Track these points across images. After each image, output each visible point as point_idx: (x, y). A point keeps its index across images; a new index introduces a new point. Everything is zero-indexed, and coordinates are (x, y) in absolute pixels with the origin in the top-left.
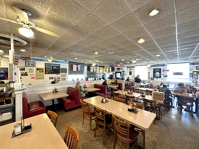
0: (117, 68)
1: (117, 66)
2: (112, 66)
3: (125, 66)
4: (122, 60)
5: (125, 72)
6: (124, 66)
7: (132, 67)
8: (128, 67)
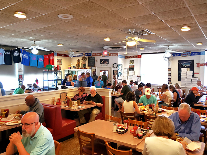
0: (101, 60)
1: (101, 54)
2: (90, 54)
3: (120, 53)
4: (106, 40)
5: (120, 67)
6: (117, 55)
7: (134, 57)
8: (126, 57)
